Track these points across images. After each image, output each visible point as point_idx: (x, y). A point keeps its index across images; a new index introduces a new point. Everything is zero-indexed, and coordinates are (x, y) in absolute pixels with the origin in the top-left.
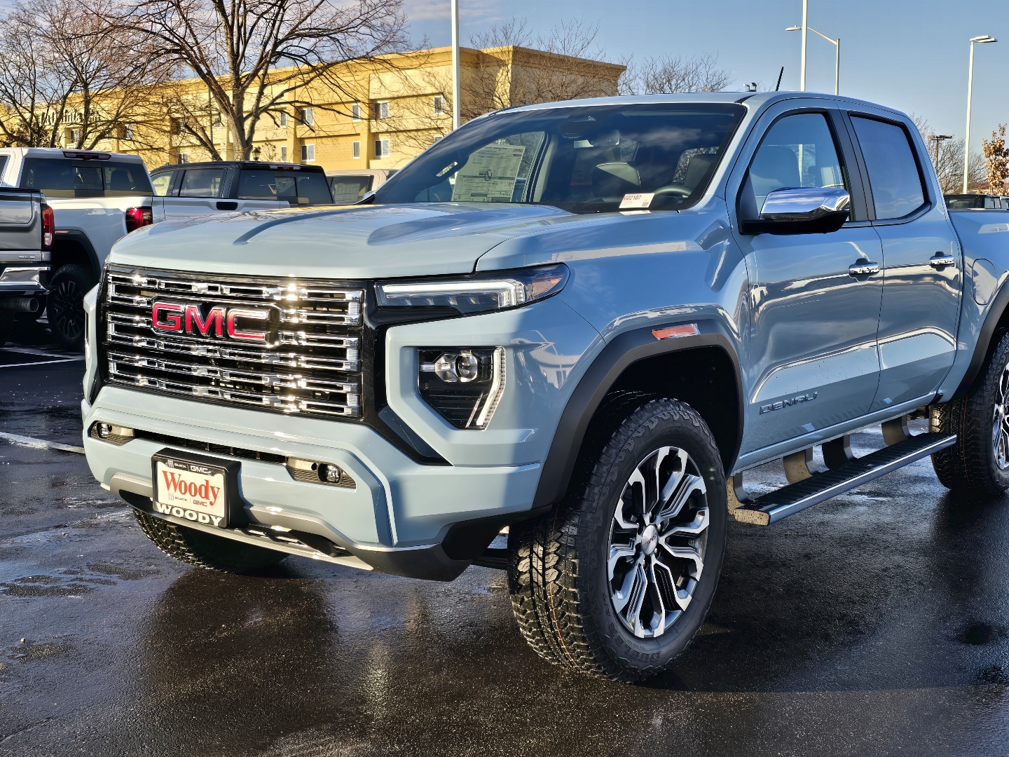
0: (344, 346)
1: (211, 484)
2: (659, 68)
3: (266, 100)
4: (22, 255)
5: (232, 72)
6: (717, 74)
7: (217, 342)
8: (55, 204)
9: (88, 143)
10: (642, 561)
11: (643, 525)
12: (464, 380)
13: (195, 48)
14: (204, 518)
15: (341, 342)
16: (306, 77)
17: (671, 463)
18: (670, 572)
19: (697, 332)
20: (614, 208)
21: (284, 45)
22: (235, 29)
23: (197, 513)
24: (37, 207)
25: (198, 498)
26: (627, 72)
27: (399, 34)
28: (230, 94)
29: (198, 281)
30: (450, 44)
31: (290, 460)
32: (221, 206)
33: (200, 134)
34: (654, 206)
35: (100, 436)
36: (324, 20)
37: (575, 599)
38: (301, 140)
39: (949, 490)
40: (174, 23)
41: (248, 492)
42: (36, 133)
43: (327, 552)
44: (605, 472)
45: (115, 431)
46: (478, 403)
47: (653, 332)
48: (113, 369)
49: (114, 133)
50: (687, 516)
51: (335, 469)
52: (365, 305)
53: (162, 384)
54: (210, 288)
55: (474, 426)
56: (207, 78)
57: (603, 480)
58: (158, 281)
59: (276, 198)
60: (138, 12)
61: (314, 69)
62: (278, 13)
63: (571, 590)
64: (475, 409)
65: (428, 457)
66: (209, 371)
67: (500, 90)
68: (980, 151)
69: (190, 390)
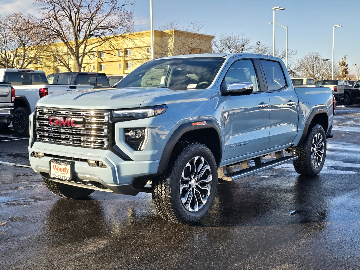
0: (103, 128)
1: (66, 168)
2: (225, 37)
3: (87, 50)
4: (4, 105)
5: (75, 41)
6: (246, 39)
7: (68, 128)
8: (16, 87)
9: (25, 66)
10: (191, 189)
11: (191, 179)
12: (137, 137)
13: (62, 34)
14: (64, 178)
15: (103, 127)
16: (101, 43)
17: (199, 161)
18: (200, 193)
19: (206, 124)
20: (186, 89)
21: (93, 32)
22: (76, 27)
23: (62, 176)
24: (10, 88)
25: (63, 172)
26: (214, 38)
27: (132, 28)
28: (74, 49)
29: (63, 111)
30: (150, 29)
31: (89, 161)
32: (71, 87)
33: (64, 62)
34: (197, 88)
35: (34, 156)
36: (107, 24)
37: (170, 199)
38: (100, 63)
39: (300, 175)
40: (55, 25)
41: (77, 170)
42: (7, 62)
43: (100, 188)
44: (178, 163)
45: (39, 154)
46: (141, 143)
47: (192, 124)
48: (38, 137)
49: (34, 62)
50: (205, 177)
51: (101, 163)
52: (109, 117)
53: (52, 140)
54: (66, 113)
55: (140, 150)
56: (67, 43)
57: (178, 165)
58: (51, 111)
59: (90, 84)
60: (43, 22)
61: (103, 40)
62: (91, 21)
63: (169, 196)
64: (140, 145)
65: (127, 159)
66: (66, 136)
67: (170, 45)
68: (338, 65)
69: (60, 142)
